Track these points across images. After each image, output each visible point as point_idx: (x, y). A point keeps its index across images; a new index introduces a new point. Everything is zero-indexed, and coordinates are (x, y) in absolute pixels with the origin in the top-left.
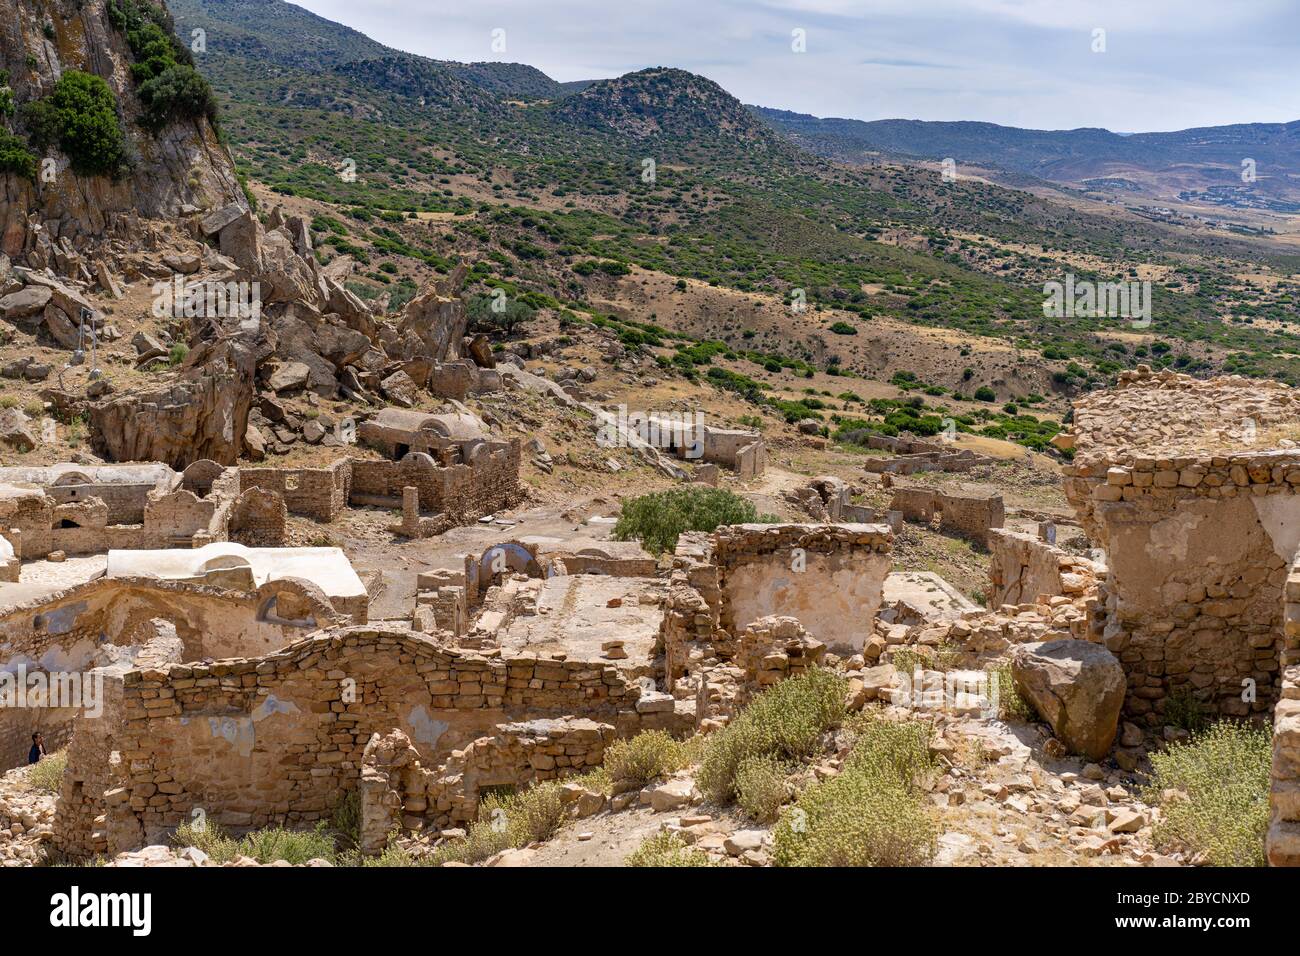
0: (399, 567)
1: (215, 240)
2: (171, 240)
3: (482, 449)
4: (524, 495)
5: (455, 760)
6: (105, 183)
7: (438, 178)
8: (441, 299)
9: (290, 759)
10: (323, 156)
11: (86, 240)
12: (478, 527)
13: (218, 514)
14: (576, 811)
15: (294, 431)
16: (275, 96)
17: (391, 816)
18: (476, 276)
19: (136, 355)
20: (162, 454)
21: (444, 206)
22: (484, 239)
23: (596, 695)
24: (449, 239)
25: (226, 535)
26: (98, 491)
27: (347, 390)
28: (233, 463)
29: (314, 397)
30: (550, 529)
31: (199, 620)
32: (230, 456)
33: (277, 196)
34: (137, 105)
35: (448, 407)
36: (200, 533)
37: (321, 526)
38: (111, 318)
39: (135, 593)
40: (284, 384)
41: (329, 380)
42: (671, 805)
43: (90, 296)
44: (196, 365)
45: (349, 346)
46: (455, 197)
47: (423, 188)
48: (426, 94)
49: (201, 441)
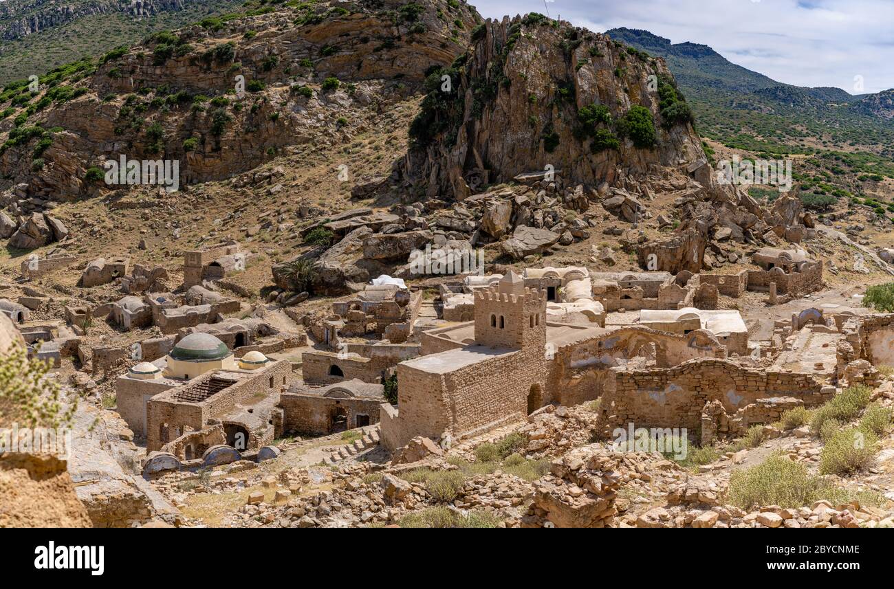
0: (767, 318)
1: (693, 175)
2: (674, 175)
3: (805, 266)
4: (824, 285)
5: (740, 412)
6: (648, 152)
7: (798, 138)
8: (790, 198)
9: (680, 408)
10: (749, 130)
11: (639, 176)
12: (803, 300)
13: (689, 295)
14: (769, 436)
15: (725, 257)
16: (728, 104)
17: (713, 433)
18: (814, 183)
19: (658, 225)
20: (668, 268)
21: (801, 151)
22: (818, 166)
23: (804, 386)
24: (803, 166)
25: (692, 303)
26: (639, 284)
27: (748, 240)
28: (698, 272)
29: (734, 242)
30: (836, 300)
31: (664, 345)
32: (697, 268)
33: (728, 149)
34: (661, 119)
35: (792, 246)
36: (681, 303)
37: (735, 300)
38: (649, 209)
39: (639, 334)
40: (720, 237)
41: (740, 235)
42: (802, 436)
43: (641, 200)
44: (683, 229)
45: (749, 220)
46: (806, 147)
47: (792, 143)
48: (794, 102)
49: (684, 262)
